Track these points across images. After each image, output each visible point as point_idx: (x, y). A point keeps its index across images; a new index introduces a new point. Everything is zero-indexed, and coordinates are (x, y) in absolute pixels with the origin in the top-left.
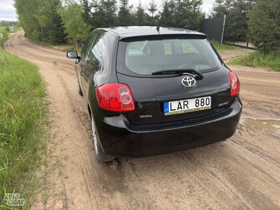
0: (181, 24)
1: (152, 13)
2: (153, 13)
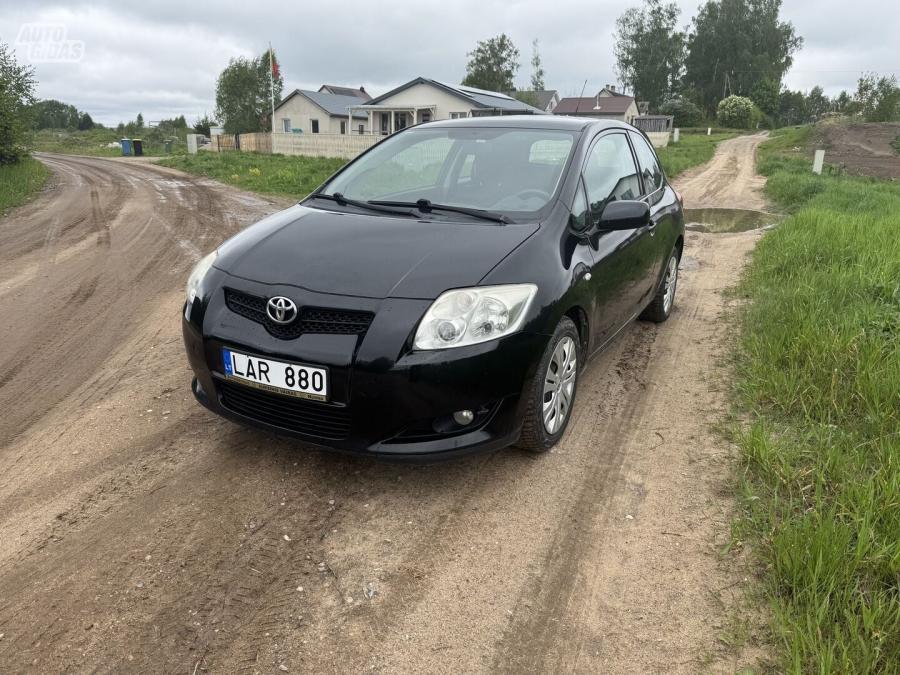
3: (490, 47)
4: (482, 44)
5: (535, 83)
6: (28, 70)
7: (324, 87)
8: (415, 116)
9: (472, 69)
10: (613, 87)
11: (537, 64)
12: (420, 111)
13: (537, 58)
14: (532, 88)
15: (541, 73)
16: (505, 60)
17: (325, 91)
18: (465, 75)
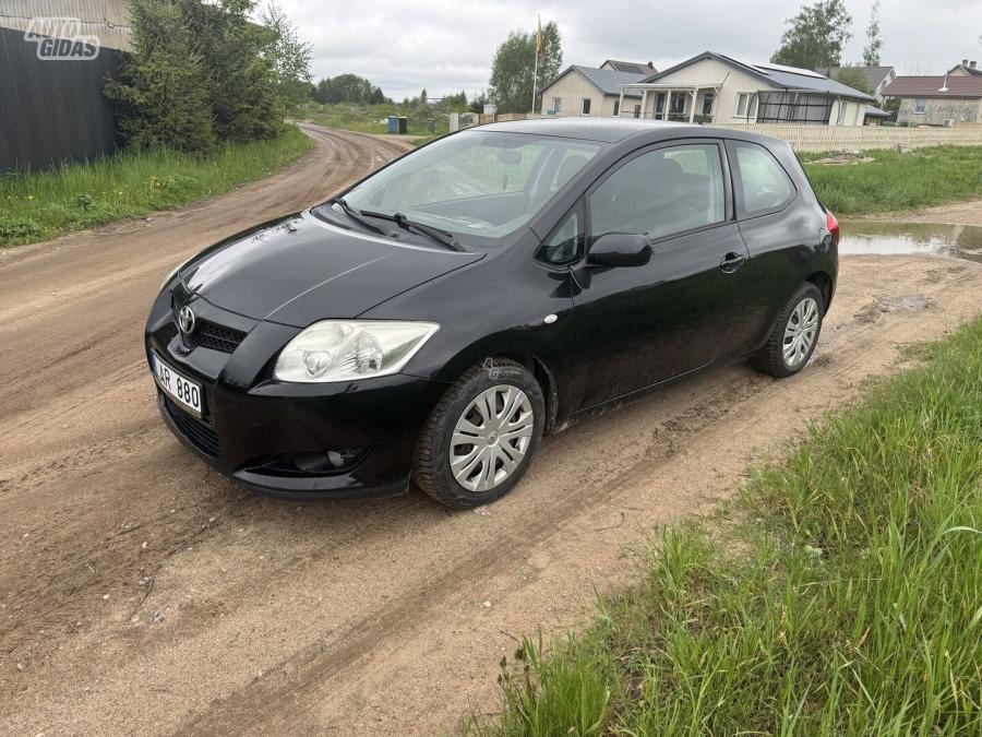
3: (817, 12)
4: (805, 8)
5: (868, 57)
6: (307, 47)
7: (607, 61)
8: (694, 97)
9: (789, 40)
10: (973, 63)
11: (874, 34)
12: (701, 91)
13: (875, 26)
14: (862, 62)
15: (877, 45)
16: (833, 29)
17: (608, 67)
18: (779, 47)
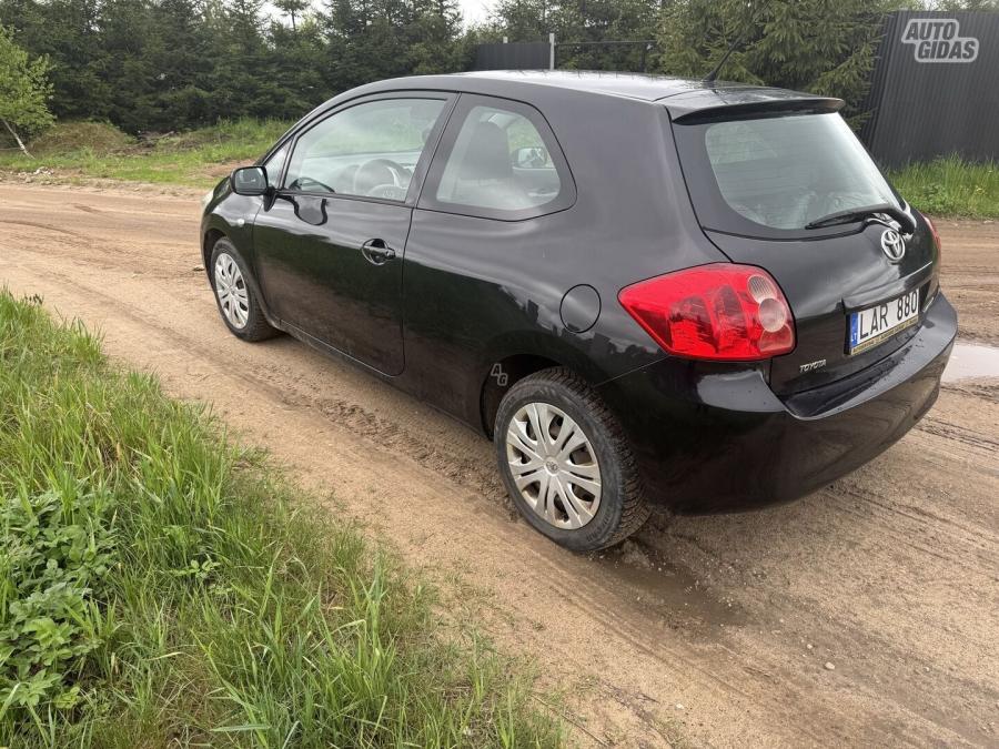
0: (404, 61)
1: (290, 16)
2: (293, 15)
